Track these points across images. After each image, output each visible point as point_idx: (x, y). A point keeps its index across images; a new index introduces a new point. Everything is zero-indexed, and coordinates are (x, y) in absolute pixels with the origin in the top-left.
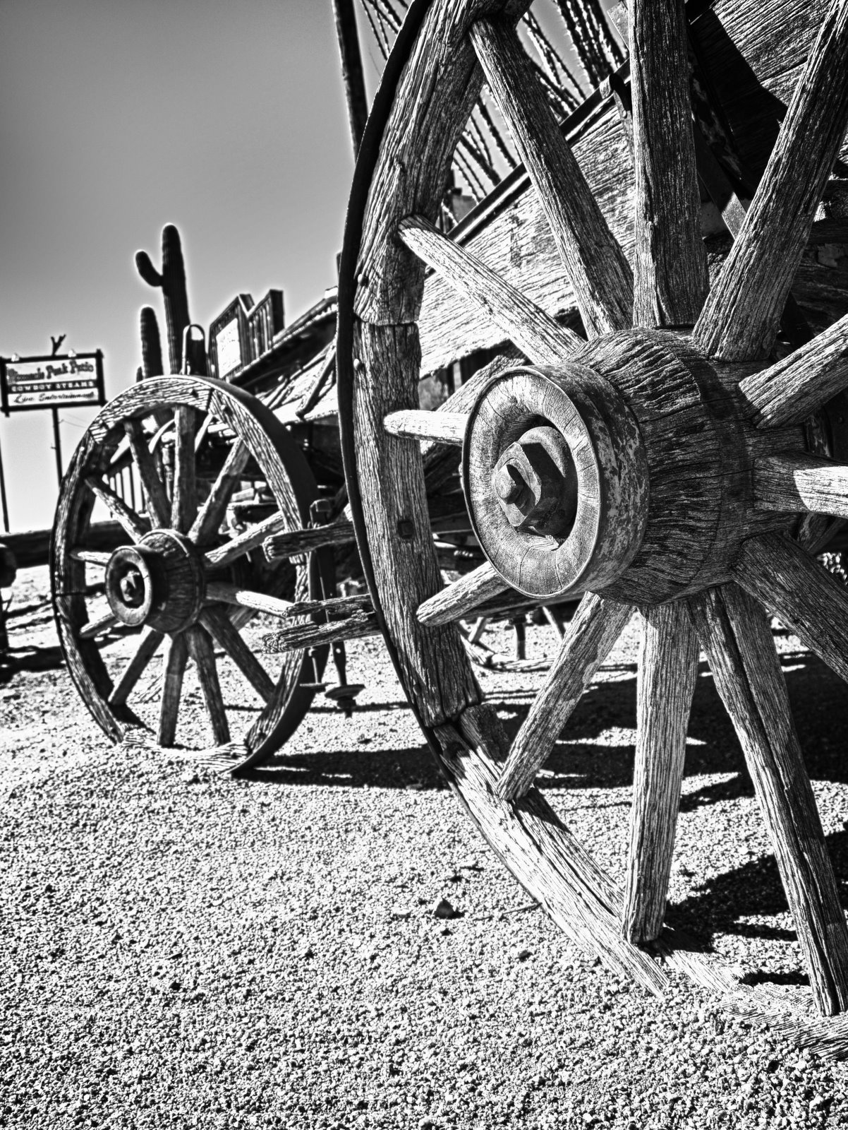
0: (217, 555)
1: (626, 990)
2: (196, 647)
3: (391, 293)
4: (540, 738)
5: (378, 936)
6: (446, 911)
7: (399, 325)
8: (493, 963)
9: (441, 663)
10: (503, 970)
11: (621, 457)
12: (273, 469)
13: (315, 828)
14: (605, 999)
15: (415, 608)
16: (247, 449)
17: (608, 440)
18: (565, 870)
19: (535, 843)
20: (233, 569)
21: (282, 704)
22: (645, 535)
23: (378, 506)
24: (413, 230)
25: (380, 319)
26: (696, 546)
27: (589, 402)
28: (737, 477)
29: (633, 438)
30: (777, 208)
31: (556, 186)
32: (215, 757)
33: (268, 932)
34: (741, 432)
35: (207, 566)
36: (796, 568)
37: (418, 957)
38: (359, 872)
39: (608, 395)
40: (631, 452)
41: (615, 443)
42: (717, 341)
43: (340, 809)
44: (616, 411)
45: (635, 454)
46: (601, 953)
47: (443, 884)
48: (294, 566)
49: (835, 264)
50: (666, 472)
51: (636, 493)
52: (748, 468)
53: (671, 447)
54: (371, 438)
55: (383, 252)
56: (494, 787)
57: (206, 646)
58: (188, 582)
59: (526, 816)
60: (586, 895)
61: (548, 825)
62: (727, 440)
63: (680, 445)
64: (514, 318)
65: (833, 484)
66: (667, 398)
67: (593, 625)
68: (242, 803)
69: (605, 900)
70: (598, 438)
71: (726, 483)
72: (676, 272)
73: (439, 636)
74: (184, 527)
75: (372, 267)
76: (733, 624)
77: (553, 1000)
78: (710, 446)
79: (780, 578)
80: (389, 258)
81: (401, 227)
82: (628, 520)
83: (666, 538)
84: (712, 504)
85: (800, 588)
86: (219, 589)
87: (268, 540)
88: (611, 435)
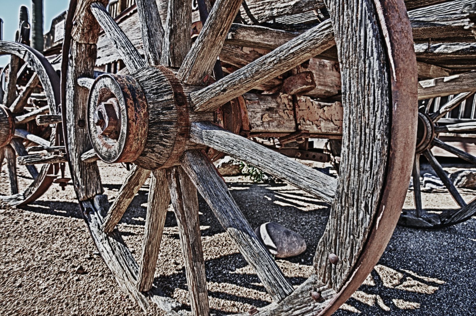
0: (20, 118)
1: (134, 309)
2: (8, 154)
3: (85, 31)
4: (117, 211)
5: (51, 280)
6: (82, 271)
7: (88, 44)
8: (90, 294)
9: (88, 177)
10: (93, 297)
11: (137, 115)
12: (48, 88)
13: (44, 232)
14: (126, 311)
15: (81, 154)
16: (38, 78)
17: (133, 108)
18: (121, 261)
19: (112, 250)
20: (28, 125)
21: (40, 181)
22: (146, 145)
23: (71, 113)
24: (96, 9)
25: (80, 40)
26: (165, 152)
27: (129, 92)
28: (183, 128)
29: (144, 108)
30: (210, 32)
31: (143, 4)
32: (11, 199)
33: (6, 276)
34: (187, 112)
35: (16, 122)
36: (202, 164)
37: (63, 290)
38: (54, 252)
39: (138, 91)
40: (142, 114)
41: (136, 109)
42: (185, 76)
43: (56, 225)
44: (139, 97)
45: (144, 115)
46: (128, 293)
47: (84, 260)
48: (51, 128)
49: (248, 53)
50: (155, 123)
51: (142, 130)
52: (188, 125)
53: (159, 114)
54: (72, 86)
55: (83, 14)
56: (101, 226)
57: (12, 154)
58: (7, 127)
59: (111, 239)
60: (127, 271)
61: (119, 243)
62: (181, 114)
63: (163, 114)
64: (124, 52)
65: (214, 137)
66: (161, 95)
67: (137, 173)
68: (17, 219)
69: (134, 274)
70: (129, 107)
71: (178, 130)
72: (178, 47)
73: (89, 166)
74: (8, 105)
75: (79, 19)
76: (180, 181)
77: (107, 310)
78: (174, 115)
79: (195, 168)
80: (85, 17)
81: (91, 6)
82: (138, 139)
83: (154, 147)
84: (172, 137)
85: (201, 172)
86: (20, 132)
87: (38, 116)
88: (135, 106)
